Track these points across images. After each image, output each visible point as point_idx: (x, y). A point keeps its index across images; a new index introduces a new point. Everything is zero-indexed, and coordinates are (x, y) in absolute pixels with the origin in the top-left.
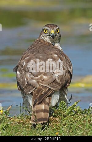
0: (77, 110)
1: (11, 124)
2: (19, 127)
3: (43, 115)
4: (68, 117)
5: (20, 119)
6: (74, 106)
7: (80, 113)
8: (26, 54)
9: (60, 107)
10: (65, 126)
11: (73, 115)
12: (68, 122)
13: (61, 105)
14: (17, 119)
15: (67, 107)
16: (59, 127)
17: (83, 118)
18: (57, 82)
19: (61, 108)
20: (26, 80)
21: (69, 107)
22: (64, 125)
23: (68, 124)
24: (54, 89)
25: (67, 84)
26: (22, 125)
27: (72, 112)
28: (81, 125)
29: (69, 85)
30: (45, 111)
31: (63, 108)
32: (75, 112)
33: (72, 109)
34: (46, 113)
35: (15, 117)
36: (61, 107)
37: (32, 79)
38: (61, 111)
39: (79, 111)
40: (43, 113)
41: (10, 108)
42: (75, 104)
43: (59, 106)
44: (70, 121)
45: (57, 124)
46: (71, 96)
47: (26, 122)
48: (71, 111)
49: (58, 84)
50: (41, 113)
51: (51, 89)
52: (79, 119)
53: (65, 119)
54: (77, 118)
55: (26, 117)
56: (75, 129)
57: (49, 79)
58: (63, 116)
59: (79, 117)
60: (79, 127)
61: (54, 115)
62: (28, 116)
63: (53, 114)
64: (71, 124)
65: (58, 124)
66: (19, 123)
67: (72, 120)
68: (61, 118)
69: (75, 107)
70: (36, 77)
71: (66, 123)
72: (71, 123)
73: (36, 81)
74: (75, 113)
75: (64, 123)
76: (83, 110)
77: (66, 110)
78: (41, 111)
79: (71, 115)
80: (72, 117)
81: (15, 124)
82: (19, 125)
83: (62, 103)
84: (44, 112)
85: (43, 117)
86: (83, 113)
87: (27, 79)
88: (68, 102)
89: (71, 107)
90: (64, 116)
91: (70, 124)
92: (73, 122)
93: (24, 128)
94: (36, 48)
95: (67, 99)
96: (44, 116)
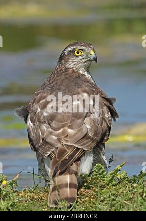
0: (122, 177)
1: (20, 201)
2: (32, 206)
3: (68, 192)
4: (108, 189)
5: (34, 193)
6: (117, 171)
7: (127, 182)
8: (41, 94)
9: (95, 173)
10: (104, 203)
11: (116, 186)
12: (108, 196)
13: (97, 170)
14: (28, 194)
15: (105, 173)
16: (94, 204)
17: (131, 189)
18: (89, 137)
19: (96, 175)
20: (41, 134)
21: (109, 173)
22: (102, 201)
23: (109, 199)
24: (84, 149)
25: (105, 138)
26: (36, 203)
27: (114, 181)
28: (128, 200)
29: (108, 139)
30: (71, 185)
31: (100, 174)
32: (119, 180)
33: (114, 176)
34: (72, 189)
35: (25, 190)
36: (97, 172)
37: (51, 133)
38: (97, 178)
39: (124, 178)
40: (68, 190)
41: (17, 176)
42: (118, 167)
43: (93, 172)
44: (112, 194)
45: (90, 200)
46: (112, 157)
47: (43, 198)
48: (112, 179)
49: (91, 141)
50: (65, 189)
51: (80, 149)
52: (124, 192)
53: (103, 191)
54: (122, 190)
55: (43, 191)
56: (119, 207)
57: (77, 134)
58: (100, 187)
59: (125, 188)
60: (125, 203)
61: (86, 186)
62: (46, 188)
63: (85, 184)
64: (114, 200)
65: (92, 199)
66: (32, 199)
67: (115, 192)
68: (97, 190)
69: (118, 173)
70: (57, 131)
71: (104, 198)
72: (113, 197)
73: (56, 138)
74: (119, 182)
75: (102, 198)
76: (131, 177)
77: (104, 177)
78: (66, 185)
79: (112, 186)
80: (115, 189)
81: (26, 201)
82: (31, 202)
83: (99, 166)
84: (70, 188)
85: (69, 196)
86: (131, 182)
87: (43, 134)
88: (108, 165)
89: (112, 172)
90: (102, 187)
91: (111, 199)
92: (117, 197)
93: (40, 207)
94: (57, 84)
95: (106, 161)
96: (70, 194)
